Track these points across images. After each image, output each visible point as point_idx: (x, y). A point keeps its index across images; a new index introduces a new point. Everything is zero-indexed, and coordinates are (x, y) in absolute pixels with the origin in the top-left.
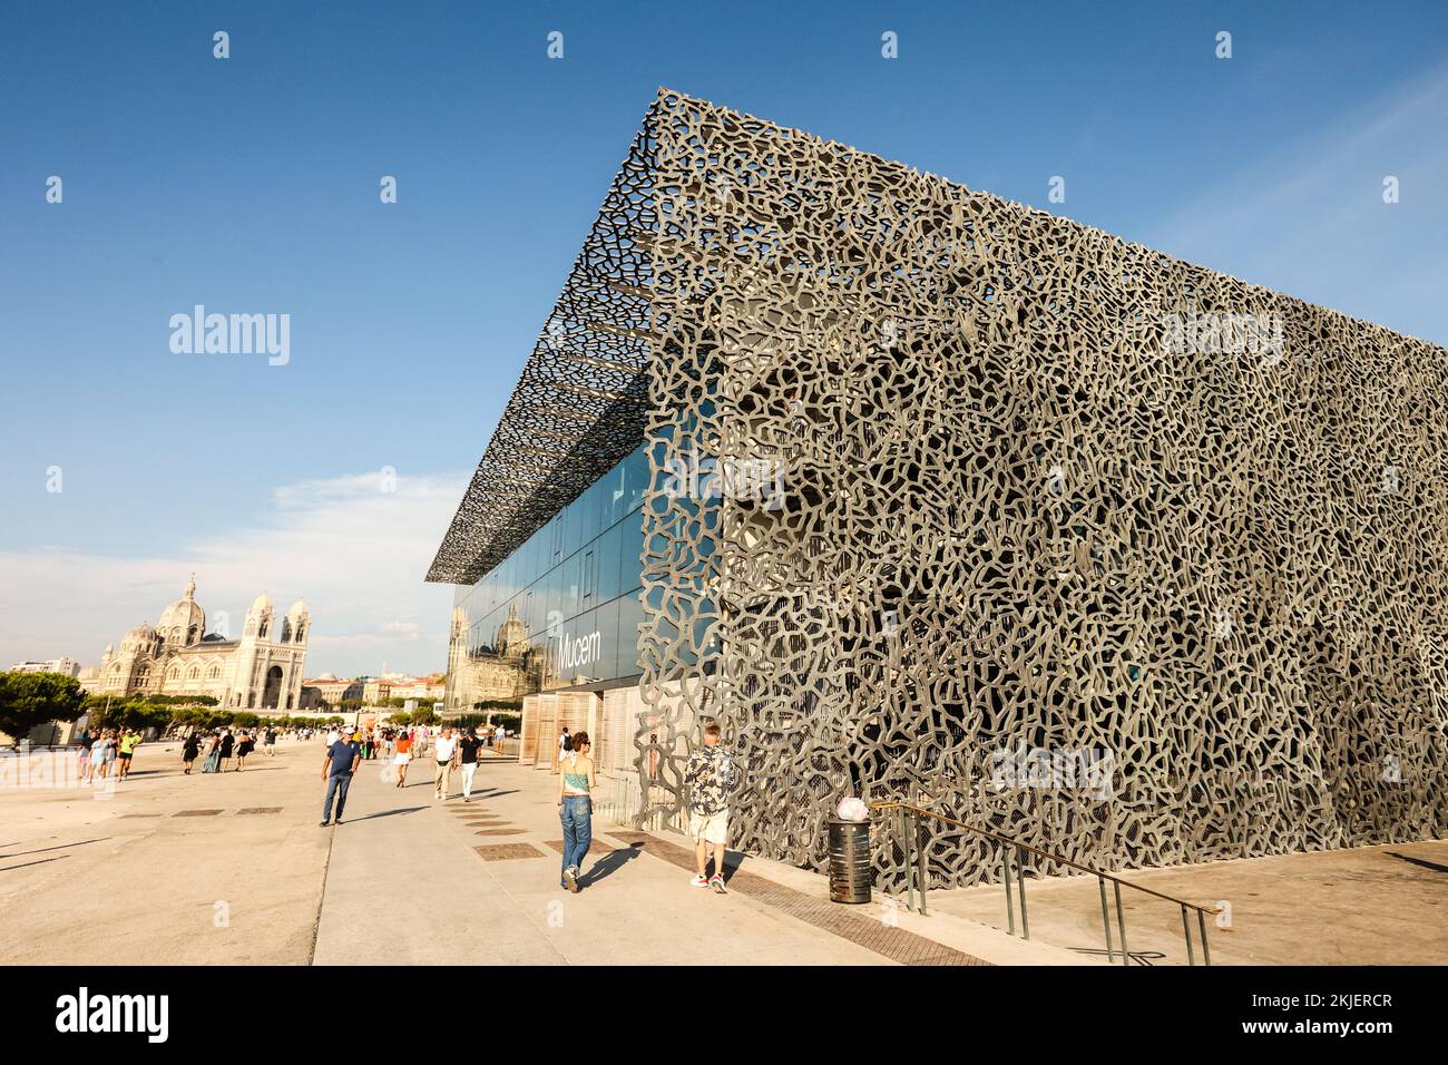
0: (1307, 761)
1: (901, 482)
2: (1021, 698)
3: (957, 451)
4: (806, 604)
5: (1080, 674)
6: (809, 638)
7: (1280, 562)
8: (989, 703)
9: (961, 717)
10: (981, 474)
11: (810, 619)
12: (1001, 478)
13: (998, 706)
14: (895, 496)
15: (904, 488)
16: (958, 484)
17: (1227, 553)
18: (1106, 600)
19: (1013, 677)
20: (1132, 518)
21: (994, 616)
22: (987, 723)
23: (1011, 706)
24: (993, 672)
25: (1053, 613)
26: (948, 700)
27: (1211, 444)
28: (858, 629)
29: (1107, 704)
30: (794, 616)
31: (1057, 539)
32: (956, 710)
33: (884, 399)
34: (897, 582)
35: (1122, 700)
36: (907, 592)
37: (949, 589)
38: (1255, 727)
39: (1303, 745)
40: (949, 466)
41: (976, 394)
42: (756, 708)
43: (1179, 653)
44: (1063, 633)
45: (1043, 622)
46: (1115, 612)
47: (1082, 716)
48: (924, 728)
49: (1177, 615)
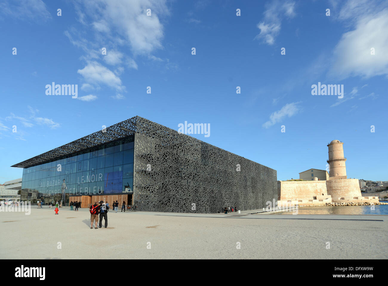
0: (207, 205)
1: (165, 173)
2: (177, 198)
3: (172, 169)
4: (153, 188)
5: (184, 196)
6: (154, 191)
7: (209, 183)
8: (173, 199)
9: (170, 200)
10: (175, 172)
11: (154, 189)
12: (177, 173)
13: (174, 199)
14: (164, 175)
15: (165, 174)
16: (172, 173)
17: (203, 182)
18: (188, 187)
19: (176, 196)
20: (192, 178)
21: (174, 189)
22: (173, 201)
23: (175, 199)
24: (174, 195)
25: (181, 189)
26: (169, 198)
27: (204, 168)
28: (159, 190)
29: (186, 199)
30: (152, 189)
31: (183, 180)
32: (169, 200)
33: (164, 162)
34: (164, 185)
35: (188, 199)
36: (165, 186)
37: (170, 186)
38: (202, 202)
39: (207, 203)
40: (171, 171)
41: (175, 161)
42: (148, 199)
43: (195, 193)
44: (182, 191)
45: (180, 190)
46: (189, 189)
47: (183, 200)
48: (166, 201)
49: (196, 189)
